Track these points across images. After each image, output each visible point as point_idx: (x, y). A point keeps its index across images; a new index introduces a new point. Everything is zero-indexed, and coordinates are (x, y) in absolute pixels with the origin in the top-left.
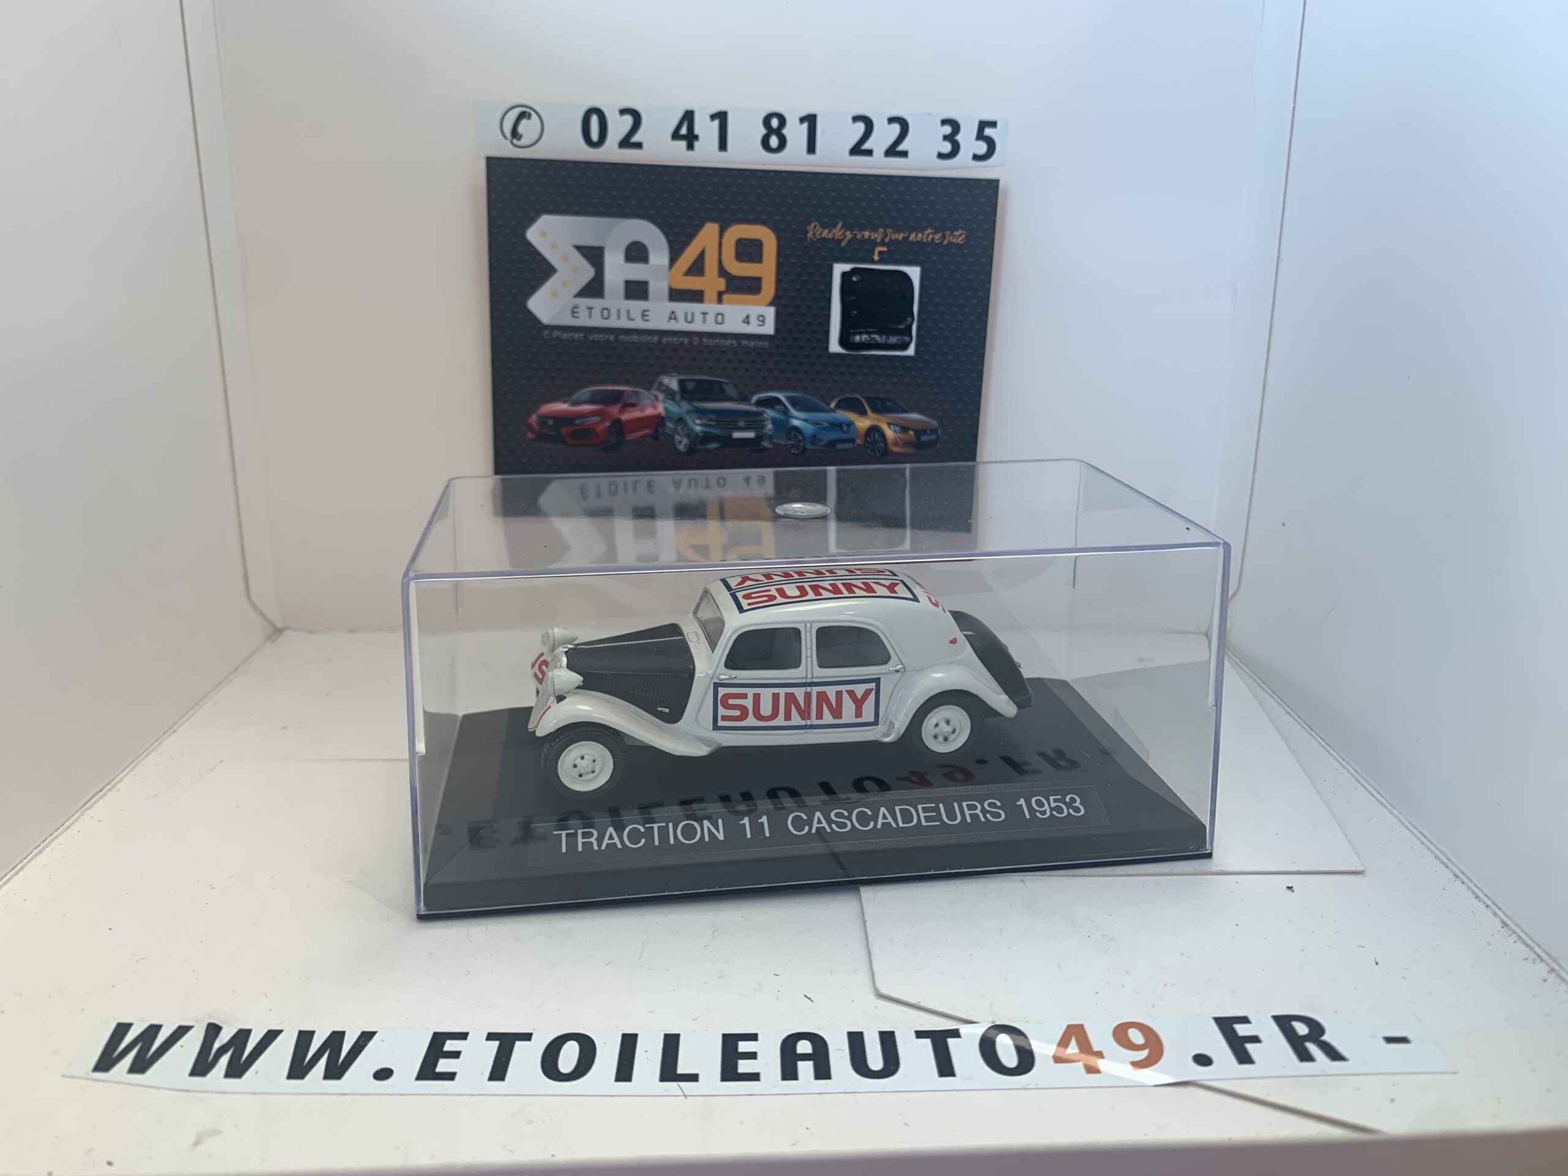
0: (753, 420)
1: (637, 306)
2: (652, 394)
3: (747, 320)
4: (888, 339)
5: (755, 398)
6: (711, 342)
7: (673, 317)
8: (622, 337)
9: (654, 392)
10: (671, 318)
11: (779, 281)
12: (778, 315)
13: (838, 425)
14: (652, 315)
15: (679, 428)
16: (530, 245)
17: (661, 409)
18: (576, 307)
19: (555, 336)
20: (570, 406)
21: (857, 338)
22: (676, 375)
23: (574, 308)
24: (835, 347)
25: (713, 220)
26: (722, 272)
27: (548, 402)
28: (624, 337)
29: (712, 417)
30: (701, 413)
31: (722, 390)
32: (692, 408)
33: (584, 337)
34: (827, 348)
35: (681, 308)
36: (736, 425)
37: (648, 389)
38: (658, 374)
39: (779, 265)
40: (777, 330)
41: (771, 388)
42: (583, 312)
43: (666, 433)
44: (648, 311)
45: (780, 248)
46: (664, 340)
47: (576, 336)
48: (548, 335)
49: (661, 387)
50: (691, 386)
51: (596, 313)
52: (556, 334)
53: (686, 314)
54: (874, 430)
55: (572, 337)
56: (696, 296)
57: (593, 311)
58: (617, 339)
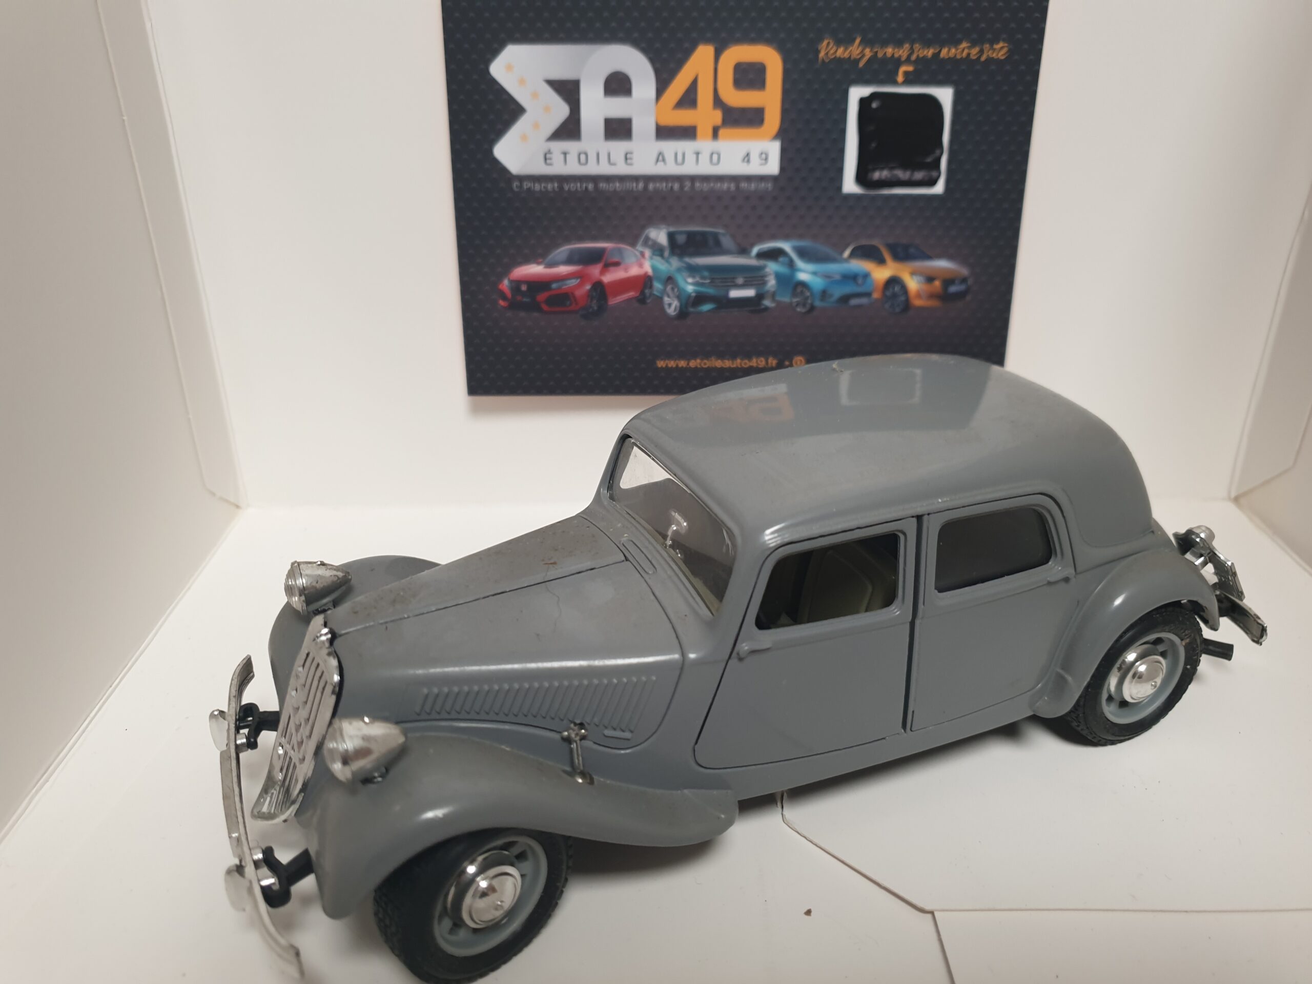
0: (753, 276)
1: (618, 147)
2: (637, 250)
3: (747, 158)
4: (912, 175)
5: (755, 250)
6: (706, 187)
7: (661, 158)
8: (602, 185)
9: (640, 247)
10: (657, 160)
11: (785, 112)
12: (784, 151)
13: (852, 278)
14: (636, 157)
15: (669, 288)
16: (494, 82)
17: (647, 268)
18: (549, 152)
19: (525, 187)
20: (545, 267)
21: (877, 175)
22: (664, 226)
23: (545, 155)
24: (850, 185)
25: (707, 41)
26: (718, 102)
27: (520, 264)
28: (604, 185)
29: (706, 274)
30: (693, 270)
31: (718, 243)
32: (684, 265)
33: (557, 187)
34: (840, 188)
35: (671, 147)
36: (734, 282)
37: (633, 244)
38: (644, 227)
39: (786, 92)
40: (782, 169)
41: (774, 237)
42: (557, 158)
43: (654, 295)
44: (631, 153)
45: (786, 73)
46: (651, 186)
47: (550, 186)
48: (516, 186)
49: (647, 242)
50: (681, 239)
51: (572, 158)
52: (526, 185)
53: (676, 155)
54: (893, 281)
55: (544, 187)
56: (688, 133)
57: (568, 156)
58: (596, 187)
